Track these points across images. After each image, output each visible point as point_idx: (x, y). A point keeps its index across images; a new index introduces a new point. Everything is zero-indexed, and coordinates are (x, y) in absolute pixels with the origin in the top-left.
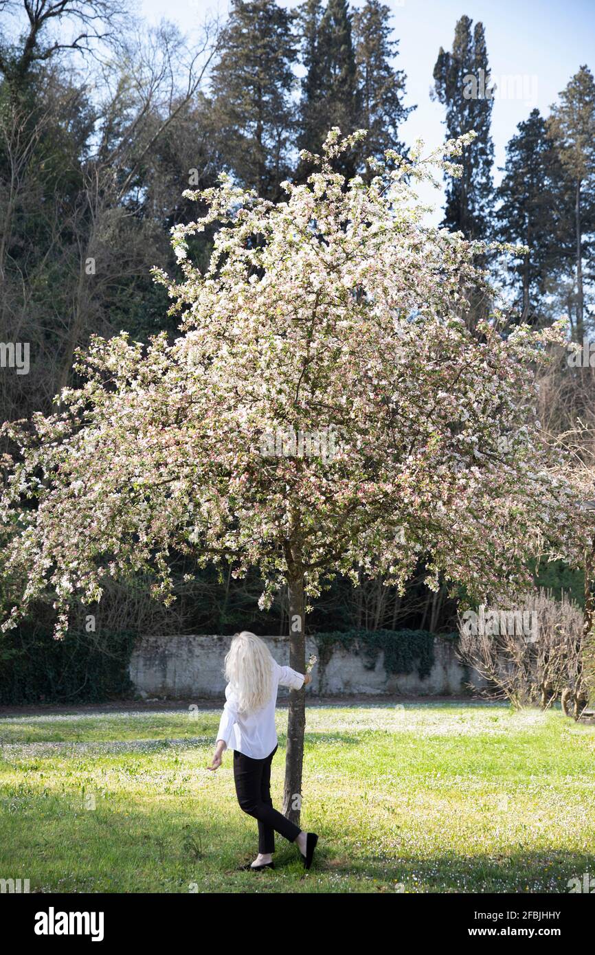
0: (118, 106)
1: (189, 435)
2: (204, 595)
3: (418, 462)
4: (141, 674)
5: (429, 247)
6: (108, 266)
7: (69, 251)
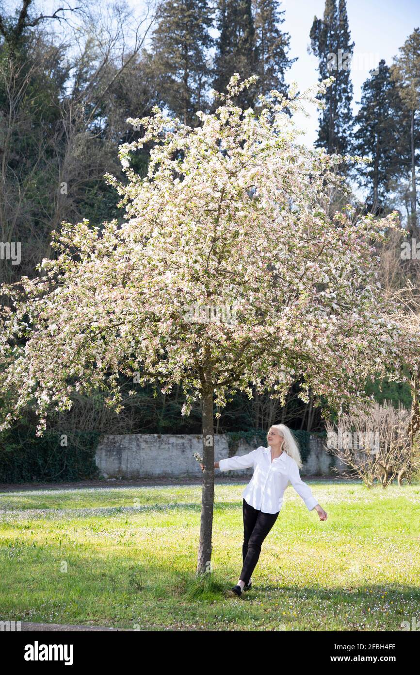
0: (86, 60)
1: (131, 292)
2: (148, 406)
3: (292, 312)
4: (103, 461)
5: (301, 159)
6: (79, 173)
7: (51, 163)
